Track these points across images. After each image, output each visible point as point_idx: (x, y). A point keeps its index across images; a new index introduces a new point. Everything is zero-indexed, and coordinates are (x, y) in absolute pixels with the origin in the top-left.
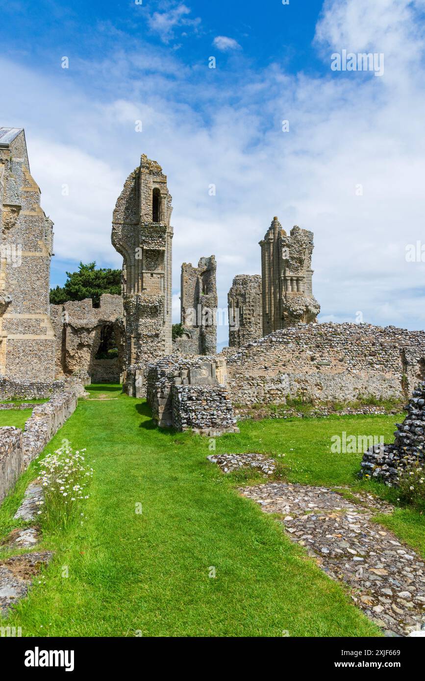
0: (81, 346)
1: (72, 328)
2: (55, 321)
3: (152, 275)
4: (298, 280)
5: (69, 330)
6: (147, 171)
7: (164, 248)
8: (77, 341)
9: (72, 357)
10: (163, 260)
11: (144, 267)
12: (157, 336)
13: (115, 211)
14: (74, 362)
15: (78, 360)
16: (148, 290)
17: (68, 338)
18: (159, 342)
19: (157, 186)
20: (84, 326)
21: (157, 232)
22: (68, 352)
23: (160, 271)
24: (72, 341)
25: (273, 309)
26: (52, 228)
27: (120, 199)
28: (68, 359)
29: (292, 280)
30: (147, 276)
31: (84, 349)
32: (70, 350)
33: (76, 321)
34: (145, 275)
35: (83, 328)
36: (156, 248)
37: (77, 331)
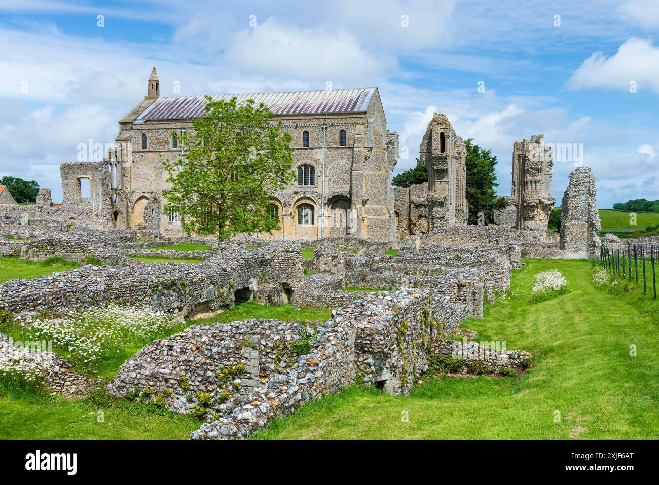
0: (420, 217)
1: (415, 204)
2: (404, 199)
3: (441, 182)
4: (535, 182)
5: (412, 205)
6: (436, 123)
7: (446, 167)
8: (418, 213)
9: (415, 224)
10: (447, 174)
11: (436, 178)
12: (443, 218)
13: (421, 145)
14: (416, 228)
15: (419, 227)
16: (439, 191)
17: (411, 211)
18: (445, 221)
19: (442, 131)
20: (422, 203)
21: (441, 159)
22: (412, 220)
23: (445, 180)
24: (415, 213)
25: (520, 201)
26: (398, 139)
27: (424, 137)
28: (412, 226)
29: (531, 182)
30: (438, 183)
31: (423, 219)
32: (413, 219)
33: (417, 199)
34: (436, 183)
35: (421, 204)
36: (442, 168)
37: (418, 206)
